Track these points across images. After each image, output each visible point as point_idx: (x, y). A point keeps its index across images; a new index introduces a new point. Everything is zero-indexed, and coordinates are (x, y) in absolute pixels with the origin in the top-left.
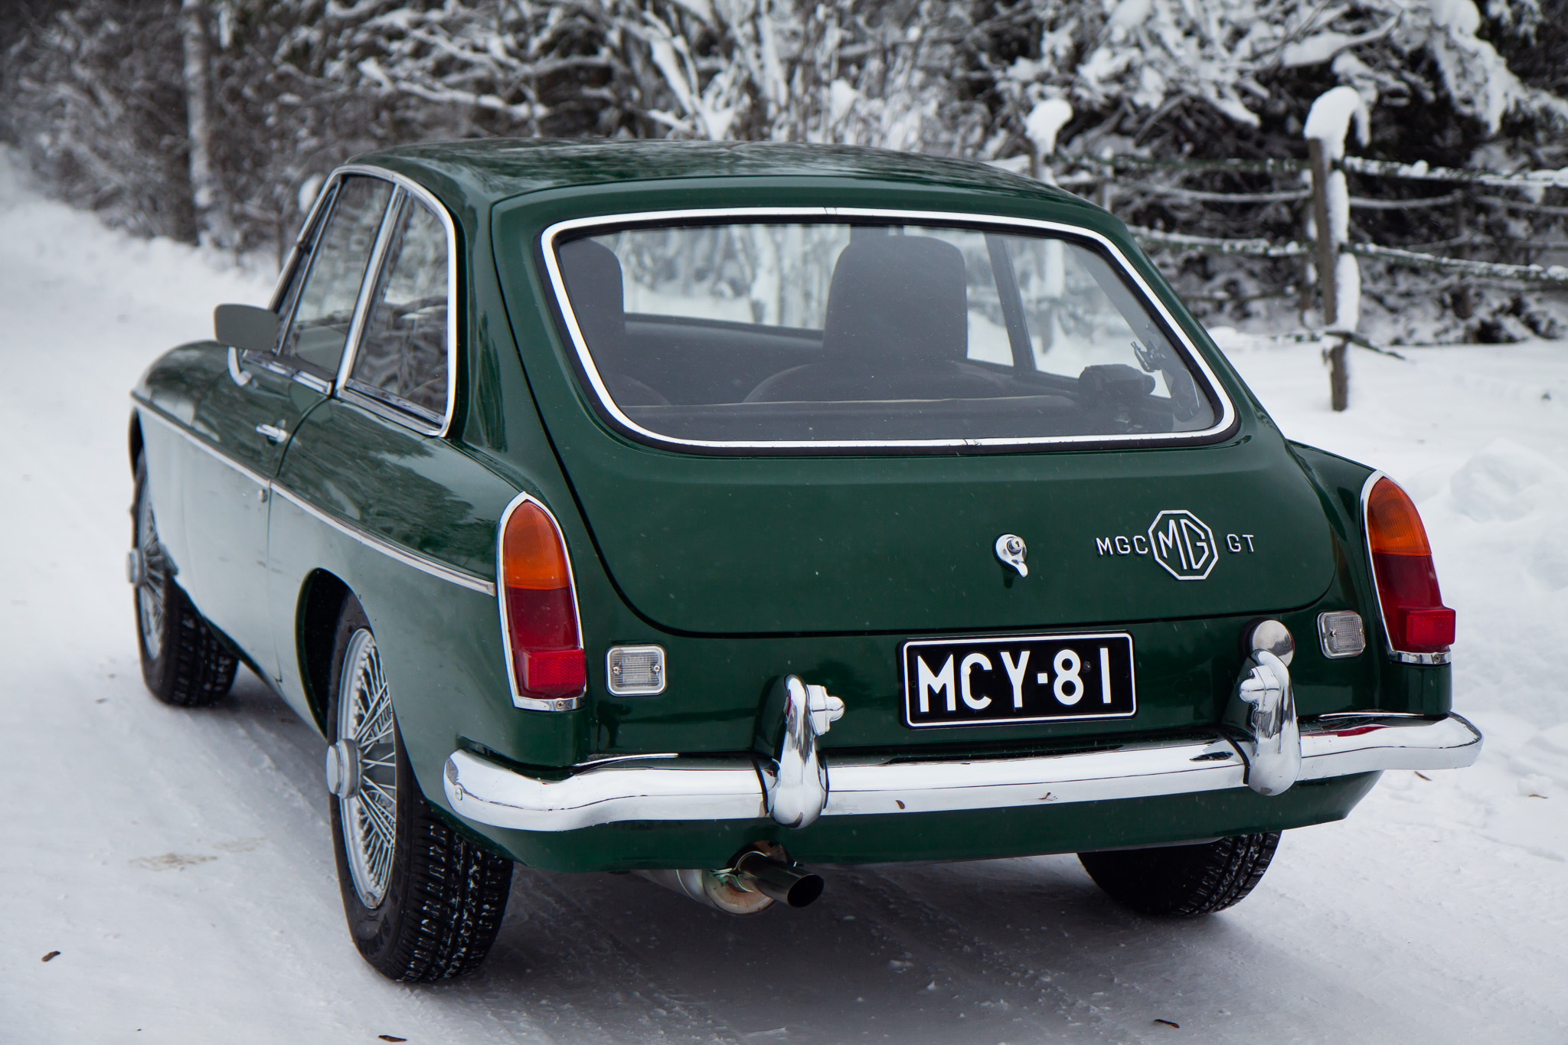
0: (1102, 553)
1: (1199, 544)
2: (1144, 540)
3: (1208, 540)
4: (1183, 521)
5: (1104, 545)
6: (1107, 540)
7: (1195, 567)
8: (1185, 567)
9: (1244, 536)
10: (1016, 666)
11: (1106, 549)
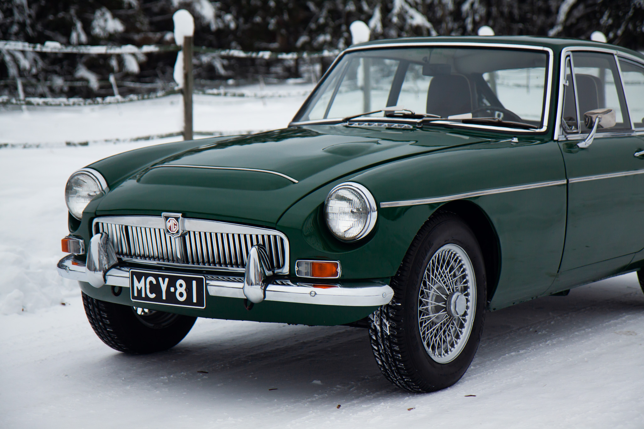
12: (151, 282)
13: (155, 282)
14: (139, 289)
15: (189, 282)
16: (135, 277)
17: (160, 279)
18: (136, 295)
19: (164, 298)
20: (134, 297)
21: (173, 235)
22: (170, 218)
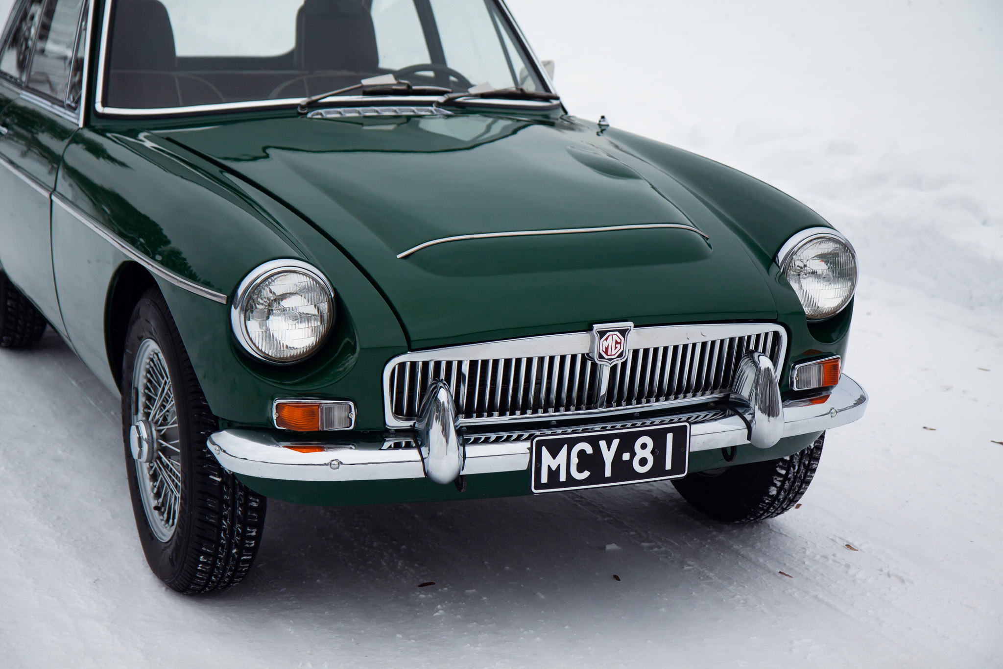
12: (582, 453)
13: (589, 450)
14: (554, 468)
15: (658, 437)
16: (544, 448)
17: (603, 444)
18: (544, 479)
19: (608, 473)
20: (539, 485)
21: (610, 362)
22: (609, 333)
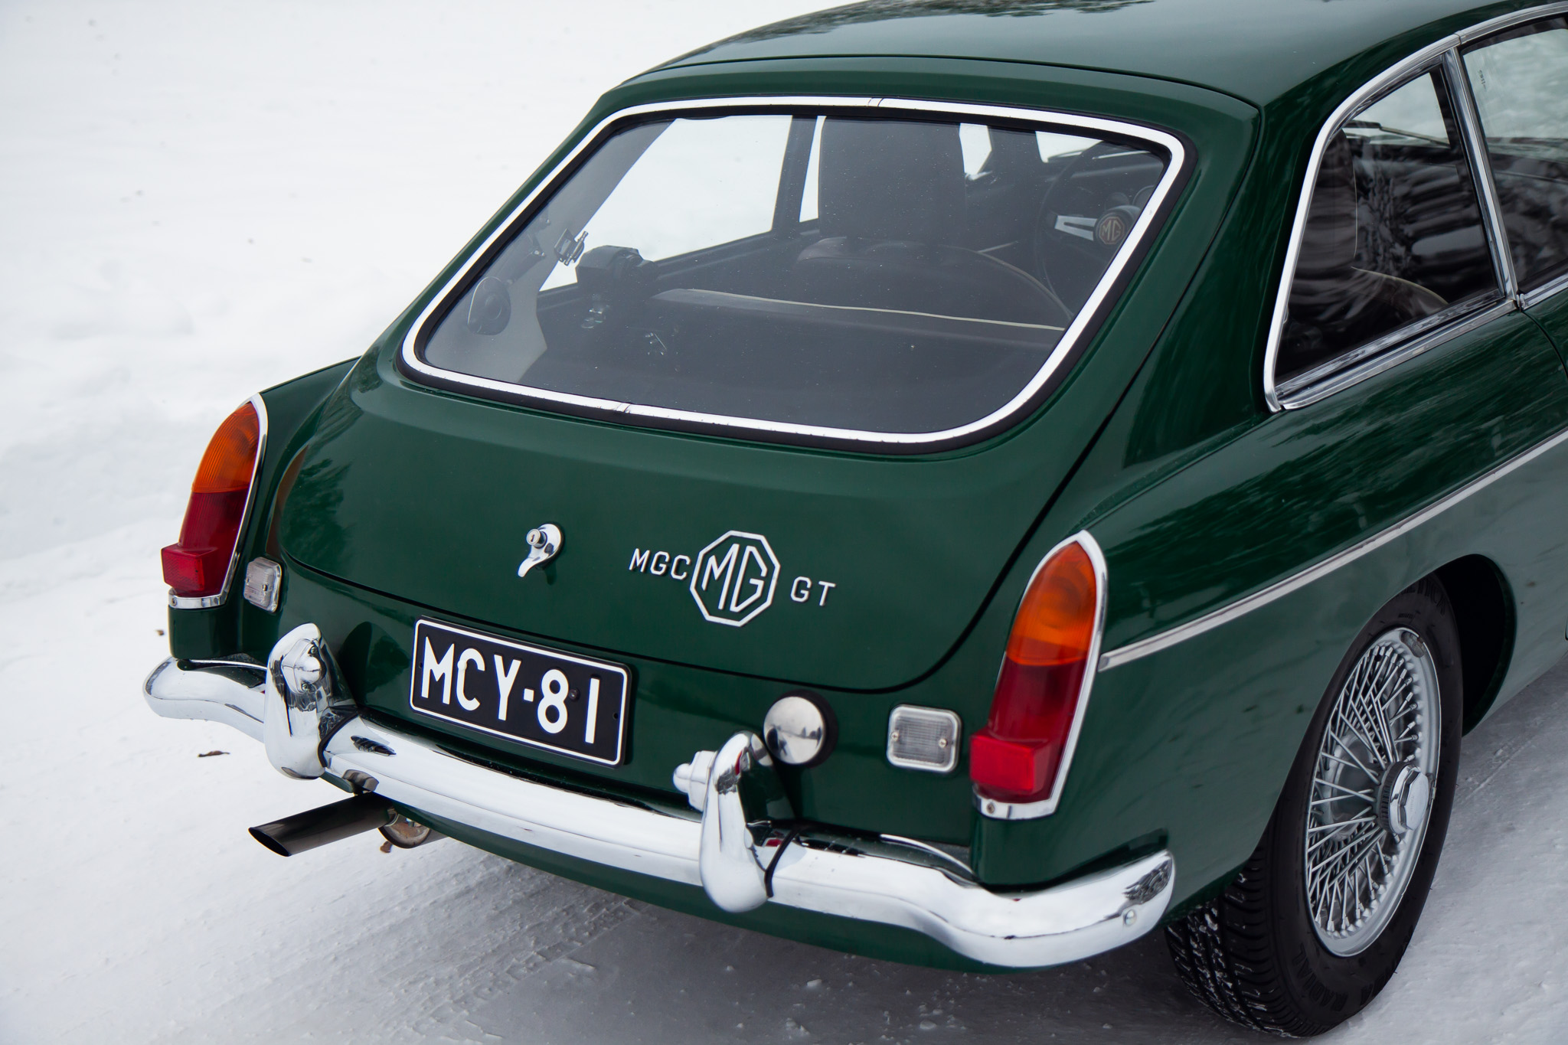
0: (631, 568)
1: (753, 581)
2: (688, 563)
3: (767, 580)
4: (749, 549)
5: (639, 558)
6: (647, 553)
7: (733, 608)
8: (721, 606)
9: (821, 583)
10: (506, 675)
11: (638, 563)
